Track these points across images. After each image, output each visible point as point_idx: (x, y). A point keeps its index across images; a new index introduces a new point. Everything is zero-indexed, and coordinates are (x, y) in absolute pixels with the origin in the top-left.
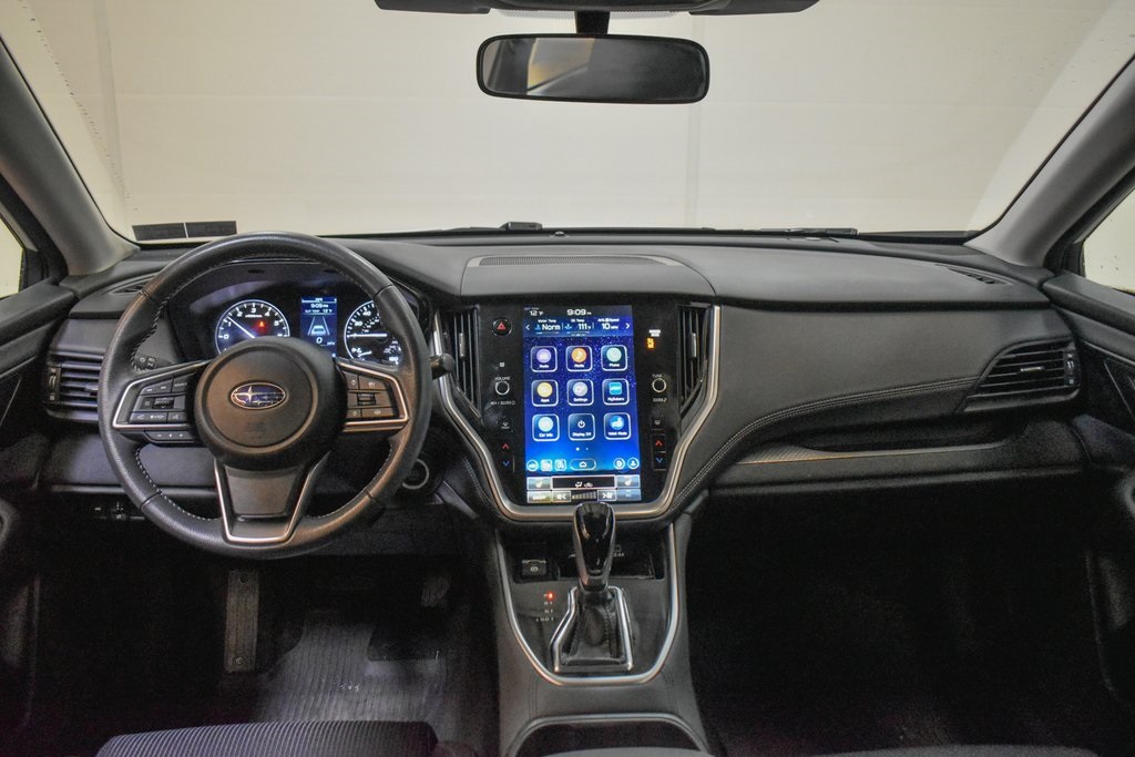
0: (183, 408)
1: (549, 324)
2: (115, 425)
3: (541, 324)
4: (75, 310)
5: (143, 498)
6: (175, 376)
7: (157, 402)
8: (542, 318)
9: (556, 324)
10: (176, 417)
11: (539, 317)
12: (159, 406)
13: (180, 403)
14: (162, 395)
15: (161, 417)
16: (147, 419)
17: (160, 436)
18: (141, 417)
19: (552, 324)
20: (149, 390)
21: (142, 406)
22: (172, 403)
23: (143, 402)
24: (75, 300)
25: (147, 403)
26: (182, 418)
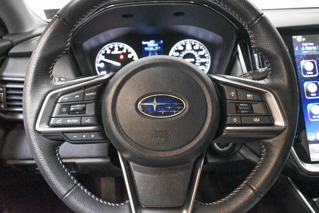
0: (93, 113)
1: (309, 46)
2: (38, 128)
3: (304, 46)
4: (12, 51)
5: (64, 192)
6: (85, 87)
7: (72, 109)
8: (305, 42)
9: (313, 46)
10: (88, 121)
11: (303, 42)
12: (74, 112)
13: (90, 110)
14: (76, 102)
15: (75, 121)
16: (64, 123)
17: (75, 137)
18: (59, 121)
19: (311, 46)
20: (65, 98)
21: (60, 112)
22: (84, 109)
23: (61, 109)
24: (12, 46)
25: (64, 110)
26: (93, 122)
